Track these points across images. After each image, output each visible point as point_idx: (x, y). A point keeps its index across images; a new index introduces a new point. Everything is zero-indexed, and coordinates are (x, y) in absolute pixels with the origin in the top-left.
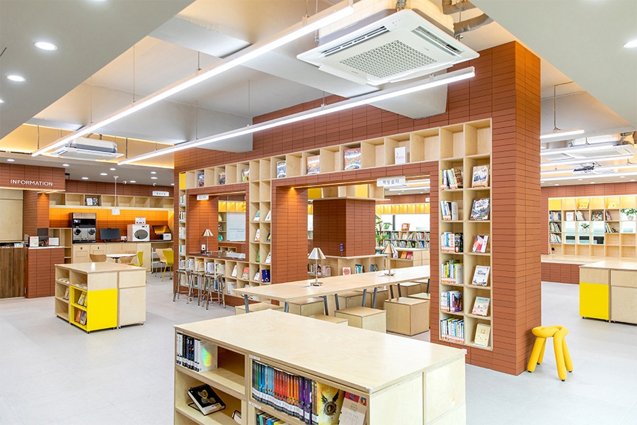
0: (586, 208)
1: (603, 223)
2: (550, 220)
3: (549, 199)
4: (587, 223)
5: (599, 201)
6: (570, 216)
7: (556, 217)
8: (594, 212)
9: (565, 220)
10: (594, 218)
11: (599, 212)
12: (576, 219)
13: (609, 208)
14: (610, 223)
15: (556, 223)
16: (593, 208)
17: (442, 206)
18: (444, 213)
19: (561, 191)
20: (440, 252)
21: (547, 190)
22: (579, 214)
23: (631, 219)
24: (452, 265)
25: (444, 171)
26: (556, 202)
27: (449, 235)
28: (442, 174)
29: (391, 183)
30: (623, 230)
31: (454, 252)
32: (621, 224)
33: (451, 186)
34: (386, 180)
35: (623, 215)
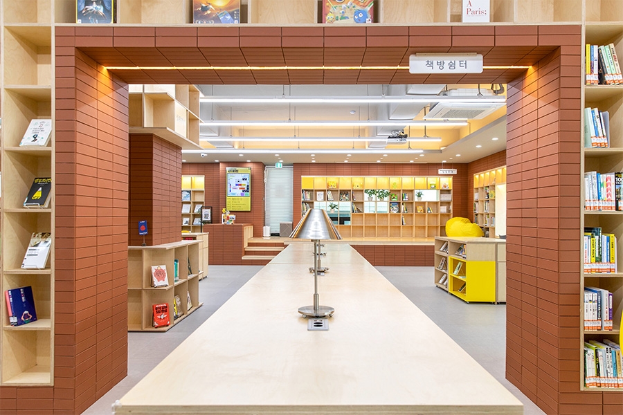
0: (335, 188)
1: (349, 203)
2: (302, 199)
3: (302, 176)
4: (336, 203)
5: (345, 181)
6: (320, 196)
7: (308, 197)
8: (342, 192)
9: (316, 200)
10: (342, 198)
11: (344, 192)
12: (326, 199)
13: (354, 188)
14: (355, 203)
15: (308, 203)
16: (341, 188)
17: (590, 117)
18: (593, 133)
19: (313, 169)
20: (583, 212)
21: (300, 167)
22: (330, 194)
23: (370, 199)
24: (605, 237)
25: (596, 47)
26: (308, 181)
27: (603, 177)
28: (589, 54)
29: (446, 66)
30: (366, 211)
31: (614, 212)
32: (365, 204)
33: (607, 78)
34: (435, 59)
35: (366, 196)
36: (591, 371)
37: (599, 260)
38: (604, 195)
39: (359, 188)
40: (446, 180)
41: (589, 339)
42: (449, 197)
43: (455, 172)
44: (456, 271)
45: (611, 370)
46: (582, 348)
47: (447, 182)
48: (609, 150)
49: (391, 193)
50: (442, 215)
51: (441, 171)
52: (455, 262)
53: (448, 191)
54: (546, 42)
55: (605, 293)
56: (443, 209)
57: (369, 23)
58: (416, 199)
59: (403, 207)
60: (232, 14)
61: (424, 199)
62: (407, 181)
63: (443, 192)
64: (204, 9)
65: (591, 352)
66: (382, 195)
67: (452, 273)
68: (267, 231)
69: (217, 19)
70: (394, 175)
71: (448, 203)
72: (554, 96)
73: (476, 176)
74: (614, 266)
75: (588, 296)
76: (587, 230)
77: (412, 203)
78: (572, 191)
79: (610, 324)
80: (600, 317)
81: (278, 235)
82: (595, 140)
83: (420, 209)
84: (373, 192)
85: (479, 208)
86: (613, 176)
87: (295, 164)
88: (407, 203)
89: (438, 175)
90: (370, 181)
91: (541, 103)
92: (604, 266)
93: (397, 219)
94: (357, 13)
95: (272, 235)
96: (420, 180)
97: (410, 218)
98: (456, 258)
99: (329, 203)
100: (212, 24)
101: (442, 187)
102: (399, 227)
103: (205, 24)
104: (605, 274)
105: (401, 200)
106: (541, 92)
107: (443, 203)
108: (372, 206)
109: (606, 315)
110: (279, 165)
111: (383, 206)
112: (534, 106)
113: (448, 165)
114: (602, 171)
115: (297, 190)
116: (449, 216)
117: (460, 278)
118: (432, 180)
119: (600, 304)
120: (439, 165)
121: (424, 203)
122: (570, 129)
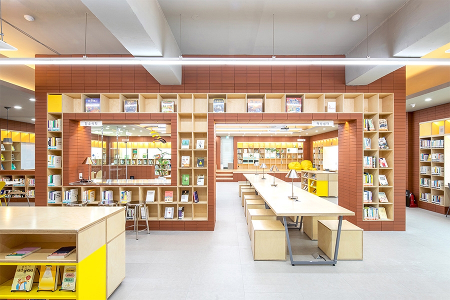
0: (252, 147)
1: (258, 154)
2: (238, 153)
3: (238, 142)
4: (252, 154)
5: (256, 144)
6: (246, 151)
7: (240, 151)
8: (255, 149)
9: (244, 152)
10: (255, 152)
11: (256, 149)
12: (248, 152)
13: (261, 147)
14: (261, 154)
15: (240, 154)
16: (255, 147)
17: (365, 140)
18: (366, 145)
19: (242, 139)
20: (363, 168)
21: (236, 138)
22: (250, 150)
23: (267, 152)
24: (369, 176)
25: (367, 120)
26: (240, 144)
27: (369, 158)
28: (365, 121)
29: (323, 124)
30: (266, 158)
31: (372, 168)
32: (265, 154)
33: (370, 129)
34: (319, 122)
35: (266, 150)
36: (366, 215)
37: (368, 182)
38: (369, 164)
39: (263, 147)
40: (300, 143)
41: (365, 206)
42: (302, 151)
43: (305, 140)
44: (312, 185)
45: (371, 215)
46: (363, 208)
47: (301, 145)
48: (371, 150)
49: (277, 149)
50: (299, 159)
51: (298, 140)
52: (311, 181)
53: (301, 149)
54: (352, 118)
55: (370, 192)
56: (299, 157)
57: (300, 112)
58: (287, 152)
59: (282, 156)
60: (259, 109)
61: (290, 152)
62: (283, 144)
63: (299, 149)
64: (251, 108)
65: (366, 210)
66: (272, 150)
67: (310, 185)
68: (222, 166)
69: (255, 111)
70: (278, 141)
71: (302, 154)
72: (355, 134)
73: (314, 142)
74: (372, 184)
75: (365, 193)
76: (365, 173)
77: (286, 154)
78: (360, 162)
79: (371, 201)
80: (368, 199)
81: (227, 168)
82: (367, 147)
83: (289, 156)
84: (269, 149)
85: (315, 156)
86: (372, 158)
87: (234, 137)
88: (284, 154)
89: (297, 141)
90: (267, 144)
91: (350, 134)
92: (369, 184)
93: (279, 161)
94: (297, 109)
95: (224, 168)
96: (289, 144)
97: (284, 161)
98: (312, 179)
99: (249, 154)
100: (253, 112)
101: (299, 147)
102: (280, 165)
103: (251, 112)
104: (370, 187)
105: (280, 152)
106: (351, 131)
107: (299, 154)
108: (269, 155)
109: (370, 199)
110: (228, 137)
111: (273, 155)
112: (348, 135)
113: (302, 137)
114: (368, 156)
115: (235, 148)
116: (302, 159)
117: (314, 187)
118: (295, 144)
119: (368, 196)
120: (298, 137)
121: (291, 154)
122: (359, 144)
